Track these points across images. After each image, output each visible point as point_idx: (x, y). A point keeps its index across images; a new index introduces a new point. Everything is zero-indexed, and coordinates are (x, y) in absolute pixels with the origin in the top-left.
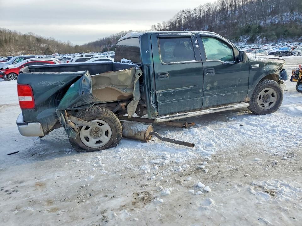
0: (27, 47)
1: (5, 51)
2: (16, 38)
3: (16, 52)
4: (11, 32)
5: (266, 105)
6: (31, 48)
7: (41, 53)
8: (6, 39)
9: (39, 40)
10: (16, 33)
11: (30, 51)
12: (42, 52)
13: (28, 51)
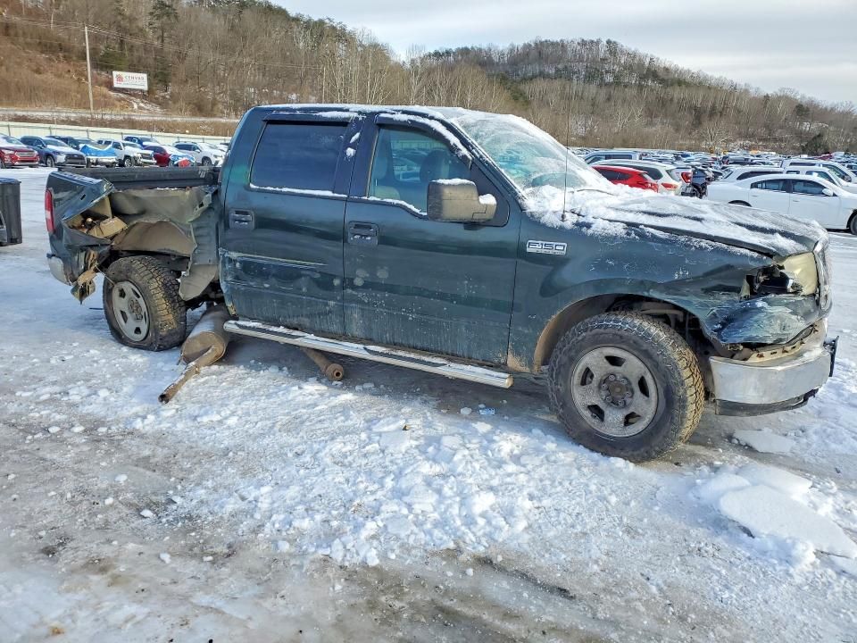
0: (762, 132)
1: (701, 138)
2: (741, 104)
3: (727, 141)
4: (735, 88)
5: (614, 417)
6: (770, 132)
7: (794, 148)
8: (713, 108)
9: (803, 111)
10: (746, 91)
11: (765, 140)
12: (798, 145)
13: (760, 140)
